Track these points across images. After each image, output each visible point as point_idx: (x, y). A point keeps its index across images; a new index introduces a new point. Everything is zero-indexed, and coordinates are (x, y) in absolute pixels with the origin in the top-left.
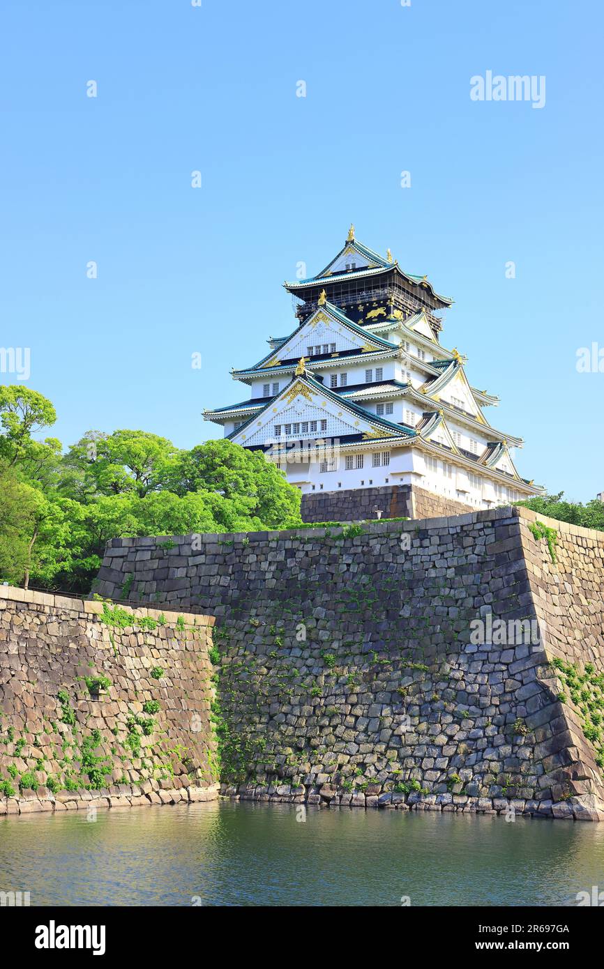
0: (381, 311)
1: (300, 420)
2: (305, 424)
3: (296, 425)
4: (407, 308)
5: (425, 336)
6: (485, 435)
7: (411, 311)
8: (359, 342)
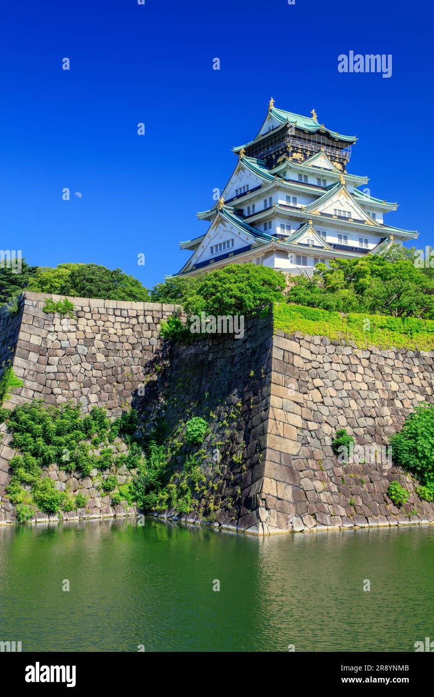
0: (284, 156)
1: (221, 241)
2: (224, 243)
3: (220, 245)
4: (307, 150)
5: (325, 169)
6: (377, 234)
7: (311, 152)
8: (260, 181)
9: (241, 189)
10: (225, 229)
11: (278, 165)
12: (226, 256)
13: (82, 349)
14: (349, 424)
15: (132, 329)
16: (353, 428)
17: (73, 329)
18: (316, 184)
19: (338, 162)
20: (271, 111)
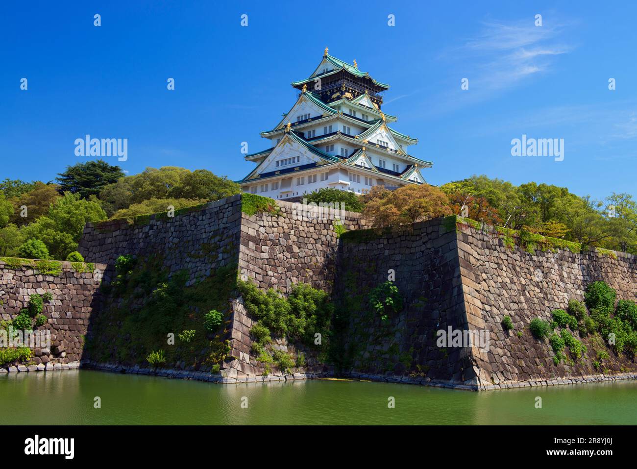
0: (338, 94)
1: (288, 157)
2: (290, 159)
3: (286, 160)
4: (355, 92)
5: (367, 107)
6: (405, 161)
7: (358, 93)
8: (321, 112)
9: (302, 116)
10: (291, 147)
11: (333, 100)
12: (291, 170)
13: (283, 241)
14: (506, 308)
15: (314, 227)
16: (508, 310)
17: (275, 224)
18: (361, 118)
19: (376, 103)
20: (326, 57)
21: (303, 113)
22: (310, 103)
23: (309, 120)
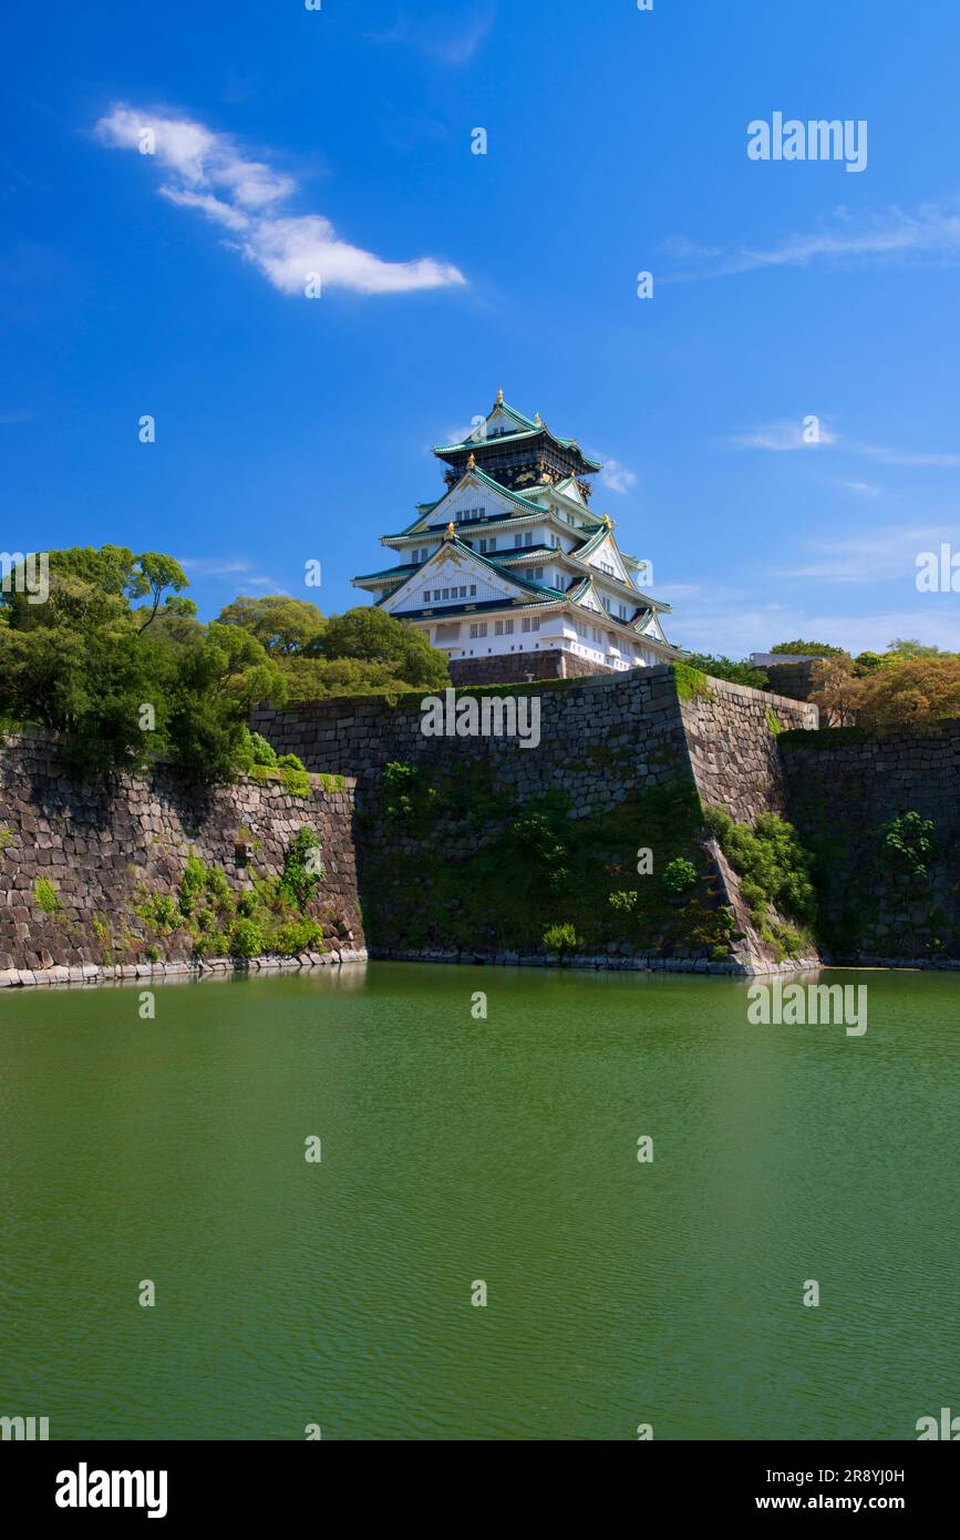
0: (529, 475)
1: (450, 586)
2: (454, 589)
3: (446, 591)
4: (557, 473)
5: (573, 501)
6: (635, 601)
7: (560, 475)
8: (509, 507)
9: (467, 512)
10: (459, 568)
12: (459, 610)
13: (725, 745)
15: (749, 722)
17: (712, 717)
20: (501, 406)
21: (470, 508)
22: (484, 489)
23: (482, 520)
